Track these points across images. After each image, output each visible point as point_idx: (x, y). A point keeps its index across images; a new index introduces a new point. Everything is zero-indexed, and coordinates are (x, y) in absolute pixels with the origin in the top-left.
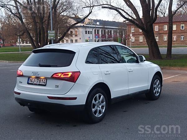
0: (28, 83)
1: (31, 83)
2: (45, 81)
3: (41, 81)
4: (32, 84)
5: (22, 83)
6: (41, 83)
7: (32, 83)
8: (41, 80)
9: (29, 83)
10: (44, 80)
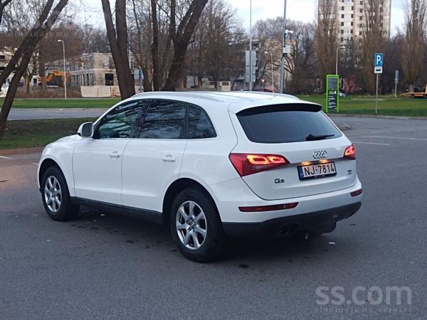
0: (302, 179)
1: (308, 176)
2: (333, 167)
3: (327, 168)
4: (312, 178)
5: (283, 181)
6: (327, 173)
7: (311, 175)
8: (326, 165)
9: (305, 176)
10: (330, 165)
